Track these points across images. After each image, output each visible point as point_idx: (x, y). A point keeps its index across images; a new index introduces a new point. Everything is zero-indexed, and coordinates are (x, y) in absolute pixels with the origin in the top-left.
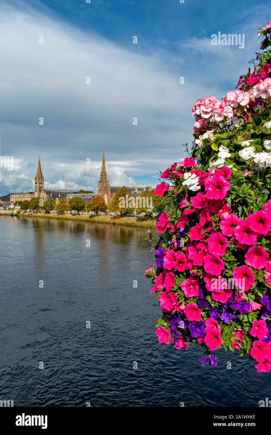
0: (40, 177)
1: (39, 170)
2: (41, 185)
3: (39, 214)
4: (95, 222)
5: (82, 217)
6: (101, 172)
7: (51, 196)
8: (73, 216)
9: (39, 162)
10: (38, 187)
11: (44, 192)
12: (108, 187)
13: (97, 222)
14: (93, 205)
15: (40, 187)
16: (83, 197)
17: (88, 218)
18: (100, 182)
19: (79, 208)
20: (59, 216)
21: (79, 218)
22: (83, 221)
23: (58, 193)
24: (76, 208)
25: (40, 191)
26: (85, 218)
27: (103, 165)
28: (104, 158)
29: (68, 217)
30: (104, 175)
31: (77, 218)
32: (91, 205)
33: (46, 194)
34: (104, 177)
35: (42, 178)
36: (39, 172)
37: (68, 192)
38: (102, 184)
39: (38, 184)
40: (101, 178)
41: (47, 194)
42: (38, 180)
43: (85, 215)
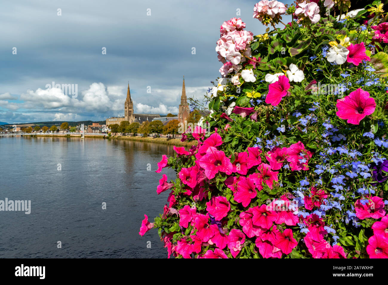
0: (129, 102)
1: (128, 95)
2: (130, 110)
3: (126, 137)
4: (171, 144)
5: (161, 140)
6: (182, 96)
7: (139, 119)
8: (154, 138)
9: (129, 88)
10: (128, 112)
11: (133, 116)
12: (188, 111)
13: (173, 144)
14: (169, 128)
15: (130, 112)
16: (167, 120)
17: (166, 140)
18: (180, 106)
19: (159, 131)
20: (143, 138)
21: (158, 140)
22: (161, 143)
23: (146, 117)
24: (155, 131)
25: (130, 115)
26: (163, 140)
27: (183, 90)
28: (184, 83)
29: (149, 139)
30: (184, 98)
31: (157, 140)
32: (167, 128)
33: (134, 118)
34: (185, 101)
35: (131, 102)
36: (128, 98)
37: (155, 115)
38: (183, 108)
39: (127, 109)
40: (182, 102)
41: (136, 118)
42: (128, 105)
43: (163, 138)
